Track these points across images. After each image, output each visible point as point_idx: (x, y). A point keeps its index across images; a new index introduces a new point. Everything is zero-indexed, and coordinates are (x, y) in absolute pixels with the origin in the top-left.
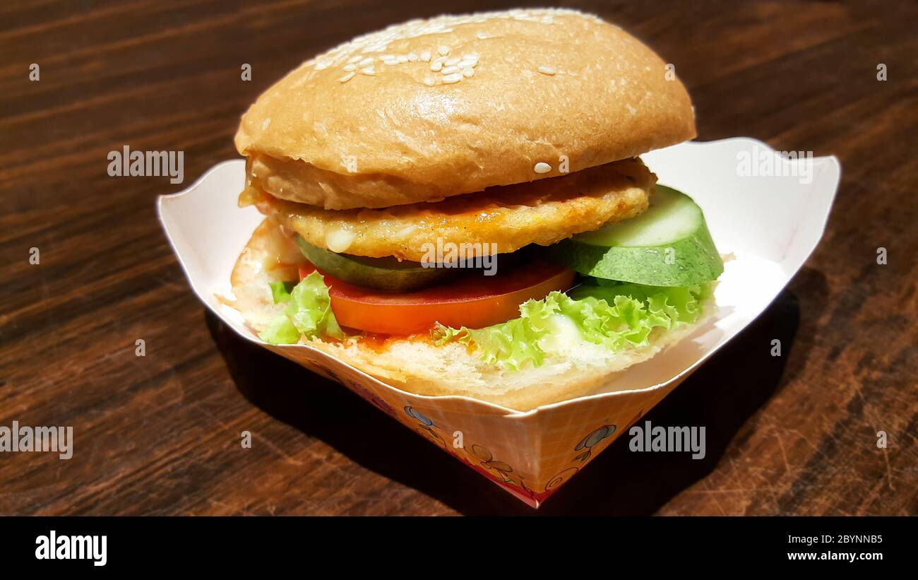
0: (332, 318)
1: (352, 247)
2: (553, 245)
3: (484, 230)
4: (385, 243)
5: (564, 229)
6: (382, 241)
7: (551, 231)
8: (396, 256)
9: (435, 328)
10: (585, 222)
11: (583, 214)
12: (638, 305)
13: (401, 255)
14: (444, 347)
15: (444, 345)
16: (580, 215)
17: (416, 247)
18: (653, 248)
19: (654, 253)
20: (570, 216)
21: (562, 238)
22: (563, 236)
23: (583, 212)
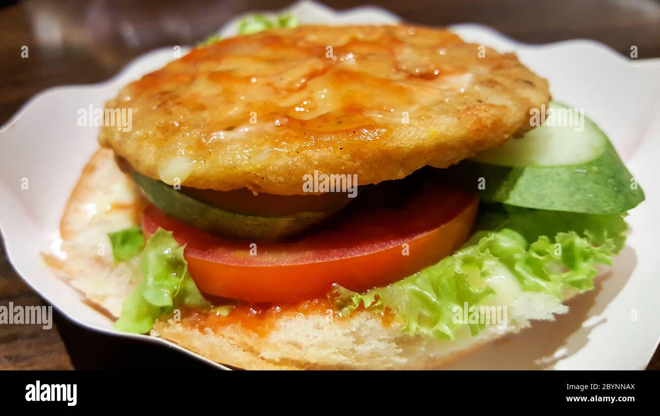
0: (191, 285)
1: (192, 178)
2: (452, 167)
3: (365, 150)
4: (235, 171)
5: (468, 146)
6: (231, 169)
7: (452, 148)
8: (250, 188)
9: (334, 292)
10: (491, 135)
11: (489, 125)
12: (580, 243)
13: (256, 187)
14: (352, 320)
15: (351, 316)
16: (486, 126)
17: (277, 175)
18: (580, 166)
19: (583, 173)
20: (475, 128)
21: (462, 157)
22: (464, 154)
23: (489, 123)
